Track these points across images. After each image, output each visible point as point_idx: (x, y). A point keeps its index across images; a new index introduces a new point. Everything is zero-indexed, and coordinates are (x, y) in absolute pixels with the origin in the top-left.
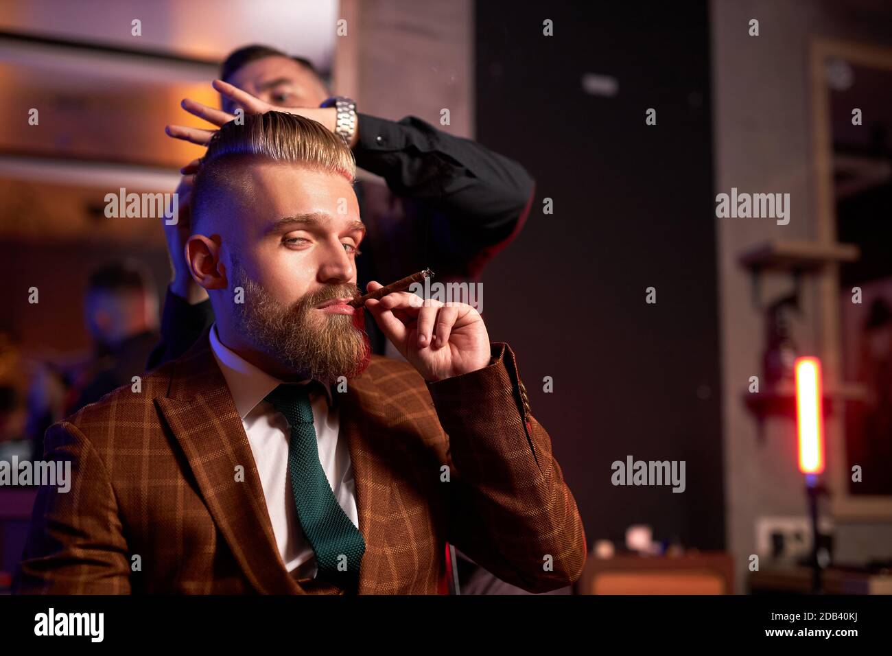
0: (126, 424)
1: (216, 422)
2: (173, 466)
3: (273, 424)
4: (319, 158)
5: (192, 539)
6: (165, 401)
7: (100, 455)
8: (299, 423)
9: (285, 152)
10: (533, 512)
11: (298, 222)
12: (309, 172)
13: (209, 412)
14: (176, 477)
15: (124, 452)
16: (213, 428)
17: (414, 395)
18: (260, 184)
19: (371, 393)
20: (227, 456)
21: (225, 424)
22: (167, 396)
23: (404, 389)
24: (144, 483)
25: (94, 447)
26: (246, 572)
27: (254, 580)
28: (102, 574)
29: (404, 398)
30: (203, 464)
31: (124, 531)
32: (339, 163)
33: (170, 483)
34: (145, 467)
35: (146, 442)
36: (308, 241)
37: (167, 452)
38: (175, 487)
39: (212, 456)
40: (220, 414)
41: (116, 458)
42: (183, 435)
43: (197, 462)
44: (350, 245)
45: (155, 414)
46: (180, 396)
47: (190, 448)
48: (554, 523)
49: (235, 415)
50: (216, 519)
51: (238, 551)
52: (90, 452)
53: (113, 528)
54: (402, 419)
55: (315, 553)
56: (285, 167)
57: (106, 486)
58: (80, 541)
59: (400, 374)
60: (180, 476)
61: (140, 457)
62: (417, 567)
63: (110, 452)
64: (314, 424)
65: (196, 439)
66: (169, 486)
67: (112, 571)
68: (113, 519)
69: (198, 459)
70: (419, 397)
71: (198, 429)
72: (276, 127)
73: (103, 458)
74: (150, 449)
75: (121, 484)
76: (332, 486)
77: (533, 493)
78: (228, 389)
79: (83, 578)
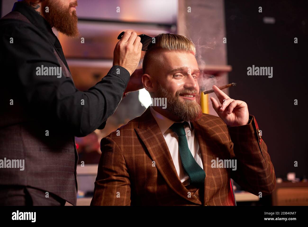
0: (126, 137)
1: (155, 135)
2: (142, 150)
3: (172, 136)
4: (184, 49)
5: (149, 172)
6: (138, 129)
7: (119, 147)
8: (181, 135)
9: (173, 47)
10: (260, 171)
11: (178, 70)
12: (181, 53)
13: (152, 132)
14: (143, 153)
15: (126, 146)
16: (154, 138)
17: (218, 127)
18: (166, 59)
19: (204, 126)
20: (159, 146)
21: (158, 136)
22: (138, 128)
23: (215, 125)
24: (134, 155)
25: (117, 144)
26: (168, 183)
27: (171, 186)
28: (122, 184)
29: (215, 128)
30: (152, 149)
31: (128, 171)
32: (191, 49)
33: (142, 155)
34: (133, 150)
35: (133, 142)
36: (181, 76)
37: (140, 145)
38: (143, 156)
39: (154, 146)
40: (156, 133)
41: (124, 147)
42: (145, 140)
43: (150, 149)
44: (195, 76)
45: (135, 134)
46: (142, 128)
47: (147, 144)
48: (267, 175)
49: (160, 133)
50: (157, 166)
51: (165, 176)
52: (116, 146)
53: (125, 170)
54: (215, 135)
55: (189, 177)
56: (173, 52)
57: (122, 156)
58: (115, 174)
59: (213, 120)
60: (144, 153)
61: (132, 147)
62: (222, 183)
63: (122, 146)
64: (186, 135)
65: (149, 141)
66: (141, 156)
67: (125, 183)
68: (124, 167)
69: (150, 147)
70: (220, 127)
71: (149, 138)
72: (170, 39)
73: (120, 147)
74: (134, 145)
75: (126, 156)
76: (193, 156)
77: (261, 166)
78: (158, 125)
79: (116, 186)
